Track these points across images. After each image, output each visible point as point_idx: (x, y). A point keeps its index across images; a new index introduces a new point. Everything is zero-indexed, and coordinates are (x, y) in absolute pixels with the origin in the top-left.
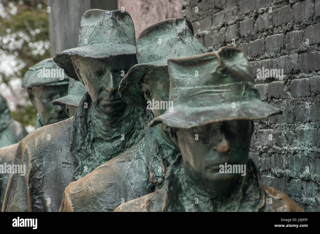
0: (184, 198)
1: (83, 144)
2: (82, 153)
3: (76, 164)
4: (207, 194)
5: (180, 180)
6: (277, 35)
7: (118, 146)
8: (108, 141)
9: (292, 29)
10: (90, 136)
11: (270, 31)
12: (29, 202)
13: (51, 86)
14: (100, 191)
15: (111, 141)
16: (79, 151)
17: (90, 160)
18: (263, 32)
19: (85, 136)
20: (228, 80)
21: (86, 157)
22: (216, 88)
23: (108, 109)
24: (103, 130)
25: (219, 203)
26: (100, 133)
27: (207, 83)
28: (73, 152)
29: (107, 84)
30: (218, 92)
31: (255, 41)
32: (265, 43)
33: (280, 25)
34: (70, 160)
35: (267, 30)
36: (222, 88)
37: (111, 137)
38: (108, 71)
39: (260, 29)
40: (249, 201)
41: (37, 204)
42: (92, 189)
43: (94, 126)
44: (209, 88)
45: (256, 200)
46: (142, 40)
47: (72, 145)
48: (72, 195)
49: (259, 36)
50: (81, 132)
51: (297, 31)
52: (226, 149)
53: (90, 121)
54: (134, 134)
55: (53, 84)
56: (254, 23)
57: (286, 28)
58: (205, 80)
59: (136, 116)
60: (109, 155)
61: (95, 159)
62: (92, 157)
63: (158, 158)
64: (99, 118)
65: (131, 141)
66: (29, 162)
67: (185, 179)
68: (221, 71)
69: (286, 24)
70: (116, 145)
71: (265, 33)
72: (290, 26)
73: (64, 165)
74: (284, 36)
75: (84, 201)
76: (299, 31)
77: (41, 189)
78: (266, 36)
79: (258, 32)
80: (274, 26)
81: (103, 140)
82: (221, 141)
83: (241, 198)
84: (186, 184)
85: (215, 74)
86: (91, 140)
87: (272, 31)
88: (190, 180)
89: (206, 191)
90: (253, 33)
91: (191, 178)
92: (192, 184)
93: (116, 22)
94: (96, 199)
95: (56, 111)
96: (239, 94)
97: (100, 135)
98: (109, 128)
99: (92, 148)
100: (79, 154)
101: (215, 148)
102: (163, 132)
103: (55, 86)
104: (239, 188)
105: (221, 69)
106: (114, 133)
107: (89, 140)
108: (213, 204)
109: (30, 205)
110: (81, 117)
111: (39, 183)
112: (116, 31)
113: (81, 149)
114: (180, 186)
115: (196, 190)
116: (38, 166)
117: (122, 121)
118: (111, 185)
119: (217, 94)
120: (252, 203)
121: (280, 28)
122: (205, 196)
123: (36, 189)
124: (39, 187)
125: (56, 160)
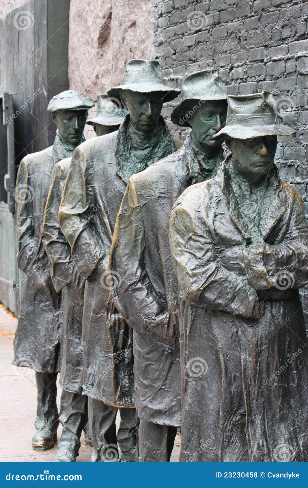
0: (233, 183)
1: (124, 151)
2: (123, 157)
3: (118, 164)
4: (247, 181)
5: (230, 172)
6: (251, 83)
7: (148, 153)
8: (141, 150)
9: (264, 80)
10: (128, 145)
11: (244, 80)
12: (85, 189)
13: (72, 111)
14: (154, 180)
15: (143, 150)
16: (121, 156)
17: (128, 162)
18: (237, 80)
19: (125, 146)
20: (268, 110)
21: (126, 159)
22: (260, 115)
23: (144, 128)
24: (138, 142)
25: (253, 187)
26: (136, 144)
27: (255, 112)
28: (117, 156)
29: (146, 110)
30: (262, 118)
31: (229, 86)
32: (239, 87)
33: (254, 76)
34: (114, 162)
35: (241, 79)
36: (264, 115)
37: (143, 146)
38: (147, 102)
39: (235, 77)
40: (272, 186)
41: (90, 191)
42: (149, 179)
43: (131, 139)
44: (257, 115)
45: (277, 186)
46: (187, 82)
47: (116, 151)
48: (135, 182)
49: (233, 83)
50: (123, 143)
51: (269, 81)
52: (265, 153)
53: (129, 136)
54: (158, 146)
55: (74, 109)
56: (229, 73)
57: (259, 79)
58: (254, 110)
59: (160, 133)
60: (141, 159)
61: (132, 161)
62: (129, 160)
63: (195, 160)
64: (136, 134)
65: (156, 150)
66: (85, 162)
67: (233, 171)
68: (264, 105)
69: (259, 76)
70: (147, 153)
71: (239, 81)
72: (264, 78)
73: (110, 165)
74: (257, 84)
75: (144, 186)
76: (271, 82)
77: (93, 181)
78: (240, 83)
79: (232, 80)
80: (248, 77)
81: (138, 148)
82: (262, 148)
83: (267, 184)
84: (234, 175)
85: (260, 107)
86: (129, 148)
87: (246, 80)
88: (237, 172)
89: (246, 180)
90: (228, 80)
91: (237, 171)
92: (238, 175)
93: (154, 69)
94: (152, 185)
95: (74, 129)
96: (274, 119)
97: (136, 145)
98: (143, 141)
99: (130, 154)
100: (121, 157)
101: (258, 152)
102: (199, 143)
103: (75, 110)
104: (265, 178)
105: (264, 104)
106: (145, 144)
107: (128, 149)
108: (250, 187)
109: (85, 191)
110: (123, 132)
111: (91, 177)
112: (153, 75)
113: (122, 154)
114: (230, 175)
115: (239, 178)
116: (91, 164)
117: (151, 136)
118: (162, 177)
119: (261, 119)
120: (275, 188)
121: (253, 78)
122: (246, 182)
123: (89, 180)
124: (91, 179)
125: (103, 161)
